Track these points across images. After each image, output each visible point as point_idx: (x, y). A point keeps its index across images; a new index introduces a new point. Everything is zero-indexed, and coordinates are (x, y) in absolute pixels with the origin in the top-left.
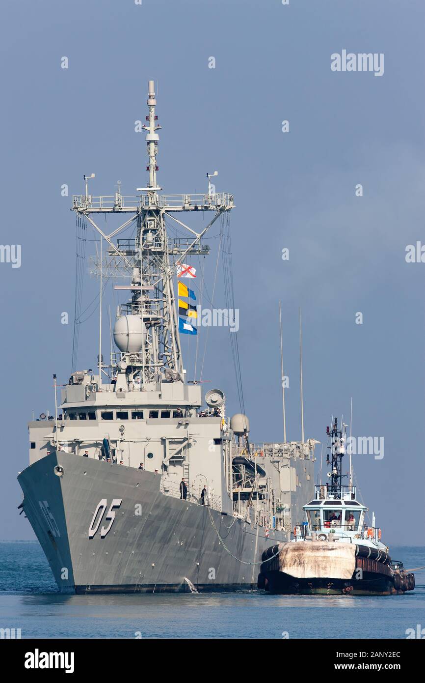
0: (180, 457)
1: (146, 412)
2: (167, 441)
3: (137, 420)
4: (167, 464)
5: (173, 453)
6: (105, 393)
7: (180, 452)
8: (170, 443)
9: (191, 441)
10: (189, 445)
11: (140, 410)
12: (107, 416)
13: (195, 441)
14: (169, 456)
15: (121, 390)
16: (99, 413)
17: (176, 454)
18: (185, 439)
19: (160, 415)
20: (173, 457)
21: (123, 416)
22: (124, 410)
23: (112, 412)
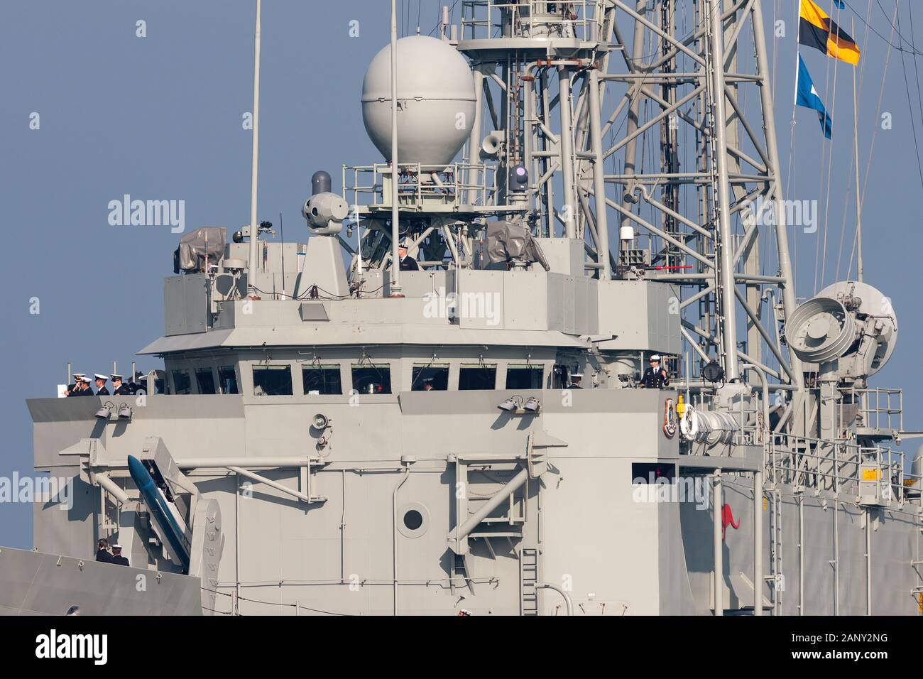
0: (505, 526)
1: (402, 371)
2: (462, 471)
3: (372, 396)
4: (463, 548)
5: (482, 513)
6: (267, 304)
7: (503, 508)
8: (473, 477)
9: (536, 471)
10: (535, 485)
11: (378, 362)
12: (274, 383)
13: (554, 470)
14: (466, 522)
15: (314, 293)
16: (246, 370)
17: (489, 516)
18: (522, 464)
19: (454, 379)
20: (481, 527)
21: (324, 382)
22: (328, 363)
23: (288, 369)
